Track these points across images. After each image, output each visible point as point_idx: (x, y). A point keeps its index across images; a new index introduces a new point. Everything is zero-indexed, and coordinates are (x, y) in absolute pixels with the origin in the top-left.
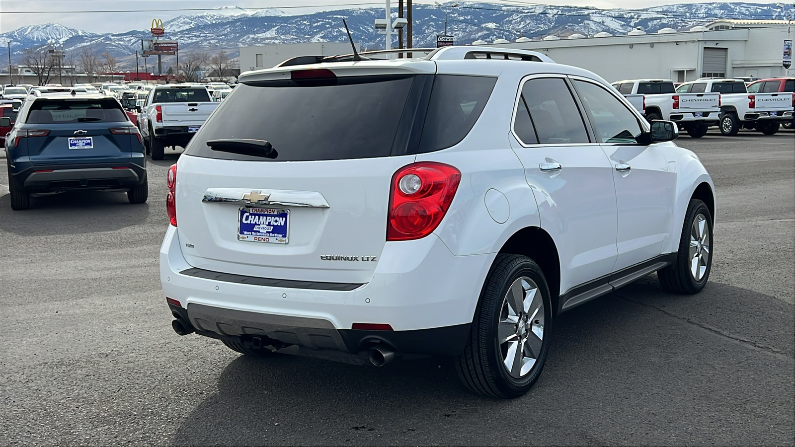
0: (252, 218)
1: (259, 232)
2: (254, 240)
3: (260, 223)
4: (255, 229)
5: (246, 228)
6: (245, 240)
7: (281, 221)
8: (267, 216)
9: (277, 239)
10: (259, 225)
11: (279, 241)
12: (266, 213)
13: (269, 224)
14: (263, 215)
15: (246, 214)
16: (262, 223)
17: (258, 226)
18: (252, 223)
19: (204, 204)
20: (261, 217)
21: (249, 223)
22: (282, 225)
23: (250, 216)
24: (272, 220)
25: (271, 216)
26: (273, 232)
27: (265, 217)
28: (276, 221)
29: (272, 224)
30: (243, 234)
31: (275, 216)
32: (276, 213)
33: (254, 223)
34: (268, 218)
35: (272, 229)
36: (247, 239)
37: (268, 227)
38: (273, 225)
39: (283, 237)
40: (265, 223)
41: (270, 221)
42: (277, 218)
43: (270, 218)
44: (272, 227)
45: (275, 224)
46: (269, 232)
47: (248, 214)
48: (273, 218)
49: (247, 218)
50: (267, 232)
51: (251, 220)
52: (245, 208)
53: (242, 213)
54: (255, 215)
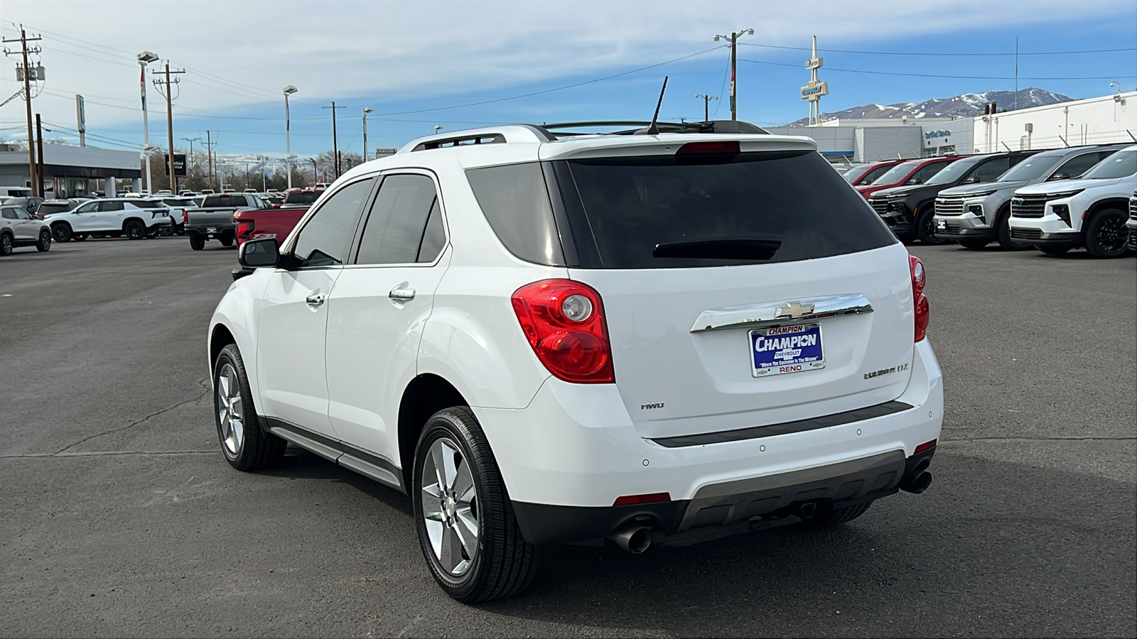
0: (768, 342)
1: (782, 360)
2: (779, 373)
3: (781, 348)
4: (775, 358)
5: (763, 358)
6: (765, 374)
7: (811, 340)
8: (790, 336)
9: (811, 365)
10: (781, 350)
11: (814, 365)
12: (790, 332)
13: (796, 347)
14: (785, 336)
15: (759, 340)
16: (785, 347)
17: (779, 352)
18: (770, 349)
19: (691, 334)
20: (783, 339)
21: (766, 350)
22: (814, 344)
23: (766, 341)
24: (798, 340)
25: (797, 335)
26: (802, 356)
27: (788, 339)
28: (804, 341)
29: (799, 346)
30: (761, 367)
31: (801, 334)
32: (803, 330)
33: (773, 349)
34: (793, 338)
35: (800, 353)
36: (769, 373)
37: (795, 350)
38: (801, 347)
39: (817, 359)
40: (789, 346)
41: (795, 342)
42: (805, 337)
43: (796, 338)
44: (800, 350)
45: (804, 345)
46: (797, 358)
47: (763, 338)
48: (799, 337)
49: (762, 344)
50: (794, 358)
51: (770, 345)
52: (758, 330)
53: (755, 337)
54: (773, 338)
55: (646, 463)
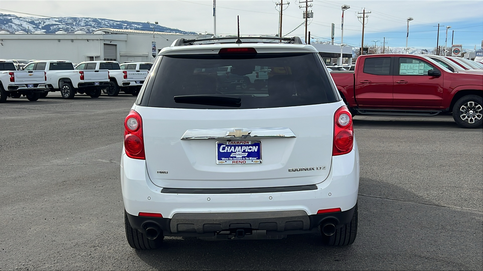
0: (228, 148)
1: (235, 157)
2: (232, 163)
3: (235, 151)
4: (231, 156)
5: (223, 156)
6: (223, 163)
7: (255, 149)
8: (241, 146)
9: (252, 161)
10: (235, 152)
11: (254, 162)
12: (241, 144)
13: (244, 151)
14: (238, 146)
15: (222, 146)
16: (238, 151)
17: (234, 154)
18: (228, 151)
19: (182, 142)
20: (237, 147)
21: (226, 151)
22: (256, 151)
23: (226, 147)
24: (247, 149)
25: (246, 146)
26: (248, 156)
27: (240, 147)
28: (250, 149)
29: (246, 151)
30: (222, 160)
31: (249, 146)
32: (250, 143)
33: (230, 151)
34: (243, 147)
35: (246, 155)
36: (225, 163)
37: (243, 153)
38: (248, 152)
39: (257, 159)
40: (240, 151)
41: (244, 149)
42: (251, 147)
43: (245, 147)
44: (247, 153)
45: (249, 151)
46: (245, 157)
47: (225, 146)
48: (247, 147)
49: (224, 149)
50: (243, 157)
51: (227, 149)
52: (221, 142)
53: (219, 145)
54: (231, 146)
55: (149, 198)
